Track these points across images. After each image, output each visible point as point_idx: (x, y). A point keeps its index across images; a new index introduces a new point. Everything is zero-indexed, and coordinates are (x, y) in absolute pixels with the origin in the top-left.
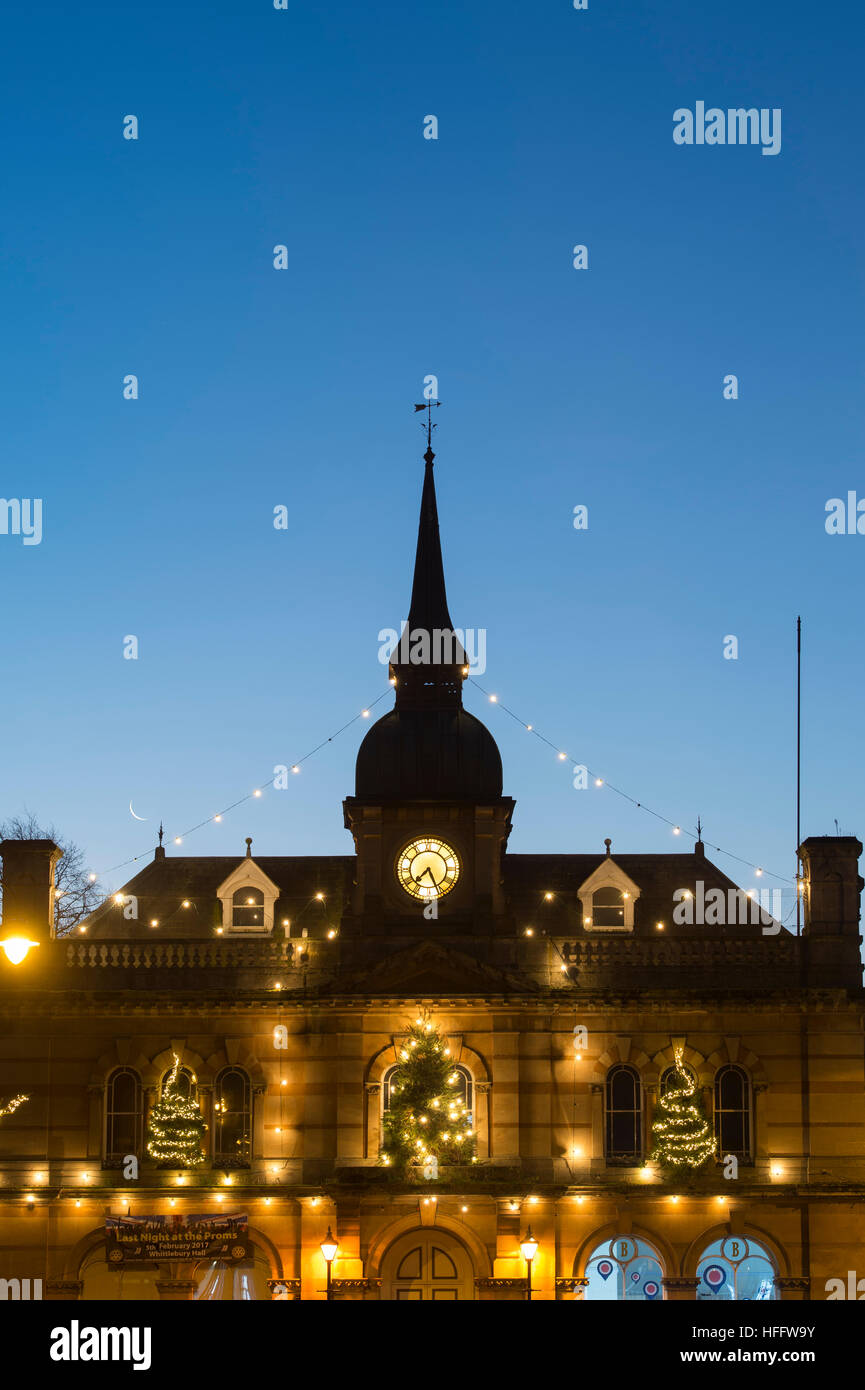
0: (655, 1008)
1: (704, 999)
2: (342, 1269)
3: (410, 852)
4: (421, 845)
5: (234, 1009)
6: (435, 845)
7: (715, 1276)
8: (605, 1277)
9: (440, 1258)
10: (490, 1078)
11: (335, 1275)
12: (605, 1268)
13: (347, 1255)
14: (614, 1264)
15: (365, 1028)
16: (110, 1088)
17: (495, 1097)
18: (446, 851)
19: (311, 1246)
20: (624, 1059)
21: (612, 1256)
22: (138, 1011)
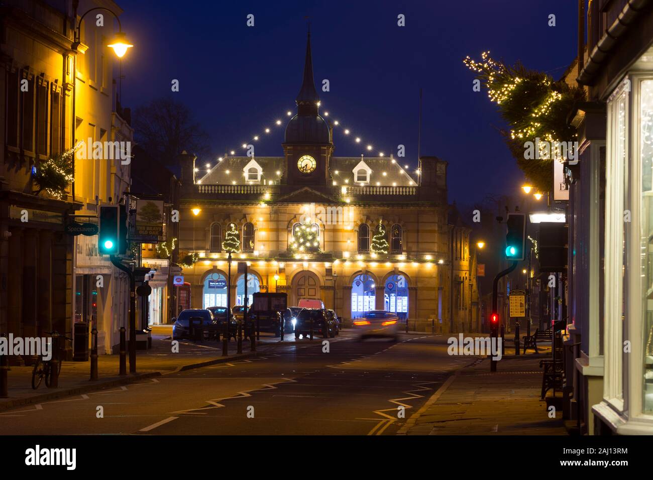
0: (374, 207)
1: (388, 205)
2: (280, 282)
3: (301, 159)
4: (305, 157)
5: (249, 206)
6: (309, 157)
7: (390, 286)
8: (358, 286)
9: (311, 279)
10: (324, 228)
11: (278, 285)
12: (358, 283)
13: (282, 278)
14: (361, 282)
15: (287, 212)
16: (212, 229)
17: (325, 233)
18: (312, 159)
19: (271, 276)
20: (364, 222)
21: (360, 280)
22: (220, 206)
